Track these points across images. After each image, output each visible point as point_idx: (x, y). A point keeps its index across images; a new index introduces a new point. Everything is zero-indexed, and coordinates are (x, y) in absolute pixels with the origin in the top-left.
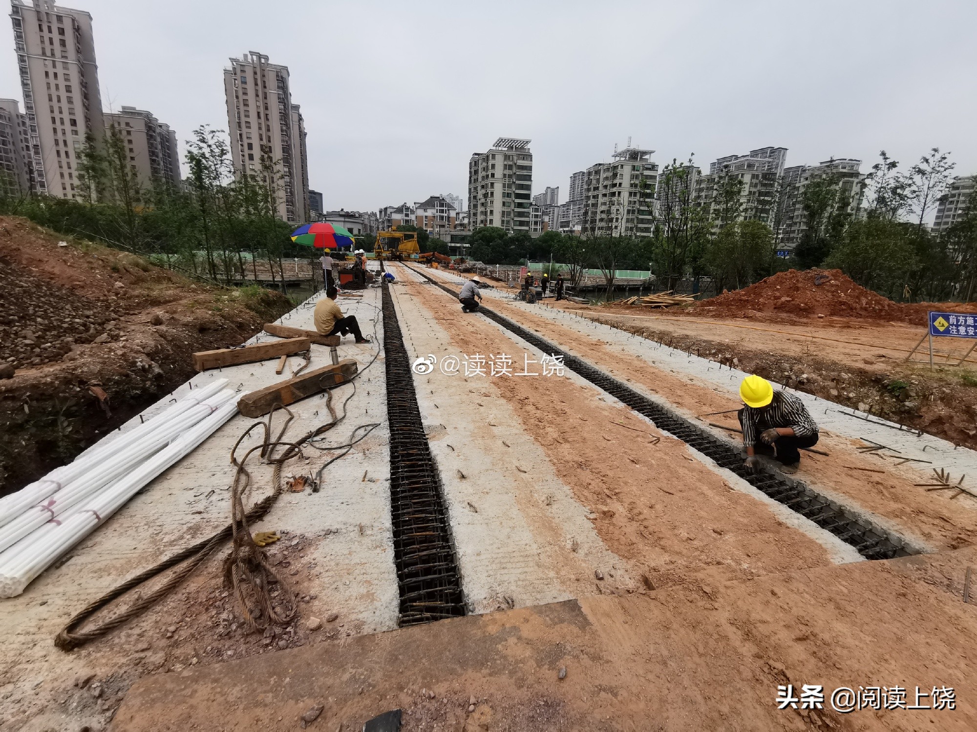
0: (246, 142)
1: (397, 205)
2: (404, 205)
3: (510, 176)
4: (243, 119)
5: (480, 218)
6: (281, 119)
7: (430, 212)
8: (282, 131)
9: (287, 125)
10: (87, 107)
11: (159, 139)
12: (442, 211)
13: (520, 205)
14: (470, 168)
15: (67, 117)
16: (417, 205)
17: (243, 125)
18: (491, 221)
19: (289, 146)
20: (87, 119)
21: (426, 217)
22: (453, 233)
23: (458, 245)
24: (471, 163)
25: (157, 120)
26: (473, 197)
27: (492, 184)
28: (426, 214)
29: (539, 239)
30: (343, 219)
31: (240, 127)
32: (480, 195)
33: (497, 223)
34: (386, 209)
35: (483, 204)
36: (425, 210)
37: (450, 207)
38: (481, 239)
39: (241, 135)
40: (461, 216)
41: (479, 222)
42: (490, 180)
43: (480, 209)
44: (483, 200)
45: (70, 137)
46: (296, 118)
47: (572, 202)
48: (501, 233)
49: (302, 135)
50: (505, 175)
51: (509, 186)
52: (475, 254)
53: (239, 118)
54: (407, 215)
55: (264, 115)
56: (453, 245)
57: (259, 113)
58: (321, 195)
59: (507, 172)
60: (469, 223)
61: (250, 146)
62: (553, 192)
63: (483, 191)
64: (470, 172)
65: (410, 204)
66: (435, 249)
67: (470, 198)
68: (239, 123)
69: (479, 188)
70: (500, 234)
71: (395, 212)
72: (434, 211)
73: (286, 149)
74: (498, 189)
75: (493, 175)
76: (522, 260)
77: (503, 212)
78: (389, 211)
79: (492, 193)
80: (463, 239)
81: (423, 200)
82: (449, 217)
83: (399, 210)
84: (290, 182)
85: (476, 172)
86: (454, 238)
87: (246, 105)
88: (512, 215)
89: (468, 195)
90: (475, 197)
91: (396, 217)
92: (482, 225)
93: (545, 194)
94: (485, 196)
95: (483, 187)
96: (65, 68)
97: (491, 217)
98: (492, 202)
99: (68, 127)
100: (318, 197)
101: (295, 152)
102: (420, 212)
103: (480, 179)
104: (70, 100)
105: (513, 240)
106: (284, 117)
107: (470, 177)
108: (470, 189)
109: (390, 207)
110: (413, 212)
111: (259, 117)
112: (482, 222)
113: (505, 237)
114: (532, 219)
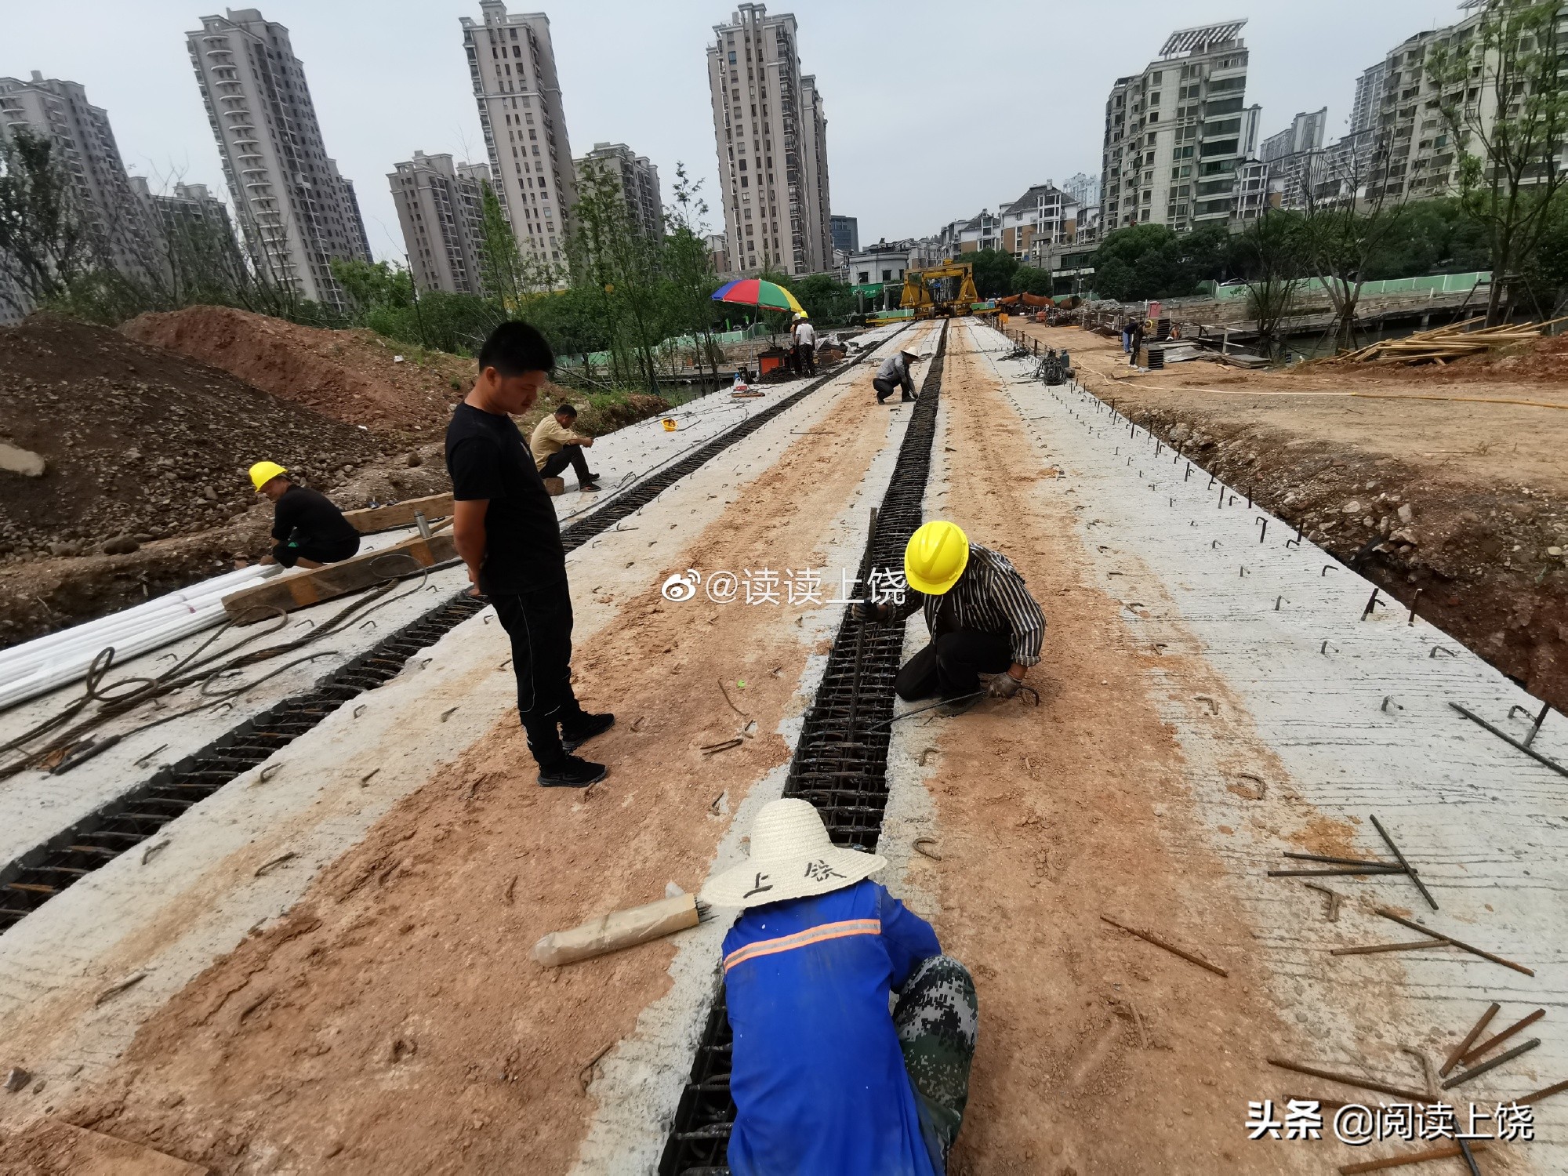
0: (737, 157)
1: (970, 216)
2: (984, 213)
3: (1193, 110)
4: (734, 123)
5: (1123, 211)
6: (784, 108)
7: (1027, 220)
8: (786, 127)
9: (794, 116)
10: (554, 156)
11: (637, 182)
12: (1050, 212)
13: (1214, 168)
14: (1109, 114)
15: (534, 175)
16: (1004, 210)
17: (734, 131)
18: (1146, 214)
19: (797, 150)
20: (556, 173)
21: (1020, 229)
22: (1067, 251)
23: (1073, 272)
24: (1109, 103)
25: (633, 153)
26: (1111, 171)
27: (1152, 136)
28: (1020, 223)
29: (1247, 234)
30: (874, 257)
31: (729, 137)
32: (1126, 165)
33: (1159, 215)
34: (952, 226)
35: (1130, 183)
36: (1019, 216)
37: (1067, 201)
38: (1117, 254)
39: (731, 149)
40: (1090, 214)
41: (1120, 218)
42: (1149, 128)
43: (1125, 193)
44: (1131, 175)
45: (540, 203)
46: (808, 99)
47: (1359, 134)
48: (1160, 235)
49: (820, 125)
50: (1180, 111)
51: (1190, 132)
52: (1102, 286)
53: (728, 122)
54: (987, 232)
55: (760, 110)
56: (1064, 274)
57: (753, 107)
58: (855, 220)
59: (1186, 103)
60: (1102, 224)
61: (743, 165)
62: (1312, 122)
63: (1133, 155)
64: (1108, 122)
65: (994, 211)
66: (1025, 287)
67: (1105, 174)
68: (729, 131)
69: (1126, 149)
70: (1159, 238)
71: (966, 230)
72: (1036, 215)
73: (793, 161)
74: (1166, 143)
75: (1154, 117)
76: (1203, 284)
77: (1173, 191)
78: (957, 229)
79: (1151, 156)
80: (1083, 259)
81: (1015, 198)
82: (1063, 222)
83: (973, 225)
84: (799, 210)
85: (1120, 119)
86: (1066, 261)
87: (736, 99)
88: (1193, 194)
89: (1101, 170)
90: (1115, 172)
91: (968, 237)
92: (1127, 225)
93: (1290, 133)
94: (1137, 164)
95: (1132, 147)
96: (527, 105)
97: (1146, 207)
98: (1149, 175)
99: (537, 189)
100: (850, 226)
101: (808, 159)
102: (1010, 222)
103: (1127, 132)
104: (536, 153)
105: (1190, 245)
106: (790, 102)
107: (1108, 132)
108: (1106, 157)
109: (964, 222)
110: (997, 223)
111: (754, 113)
112: (1126, 219)
113: (1170, 242)
114: (1240, 191)
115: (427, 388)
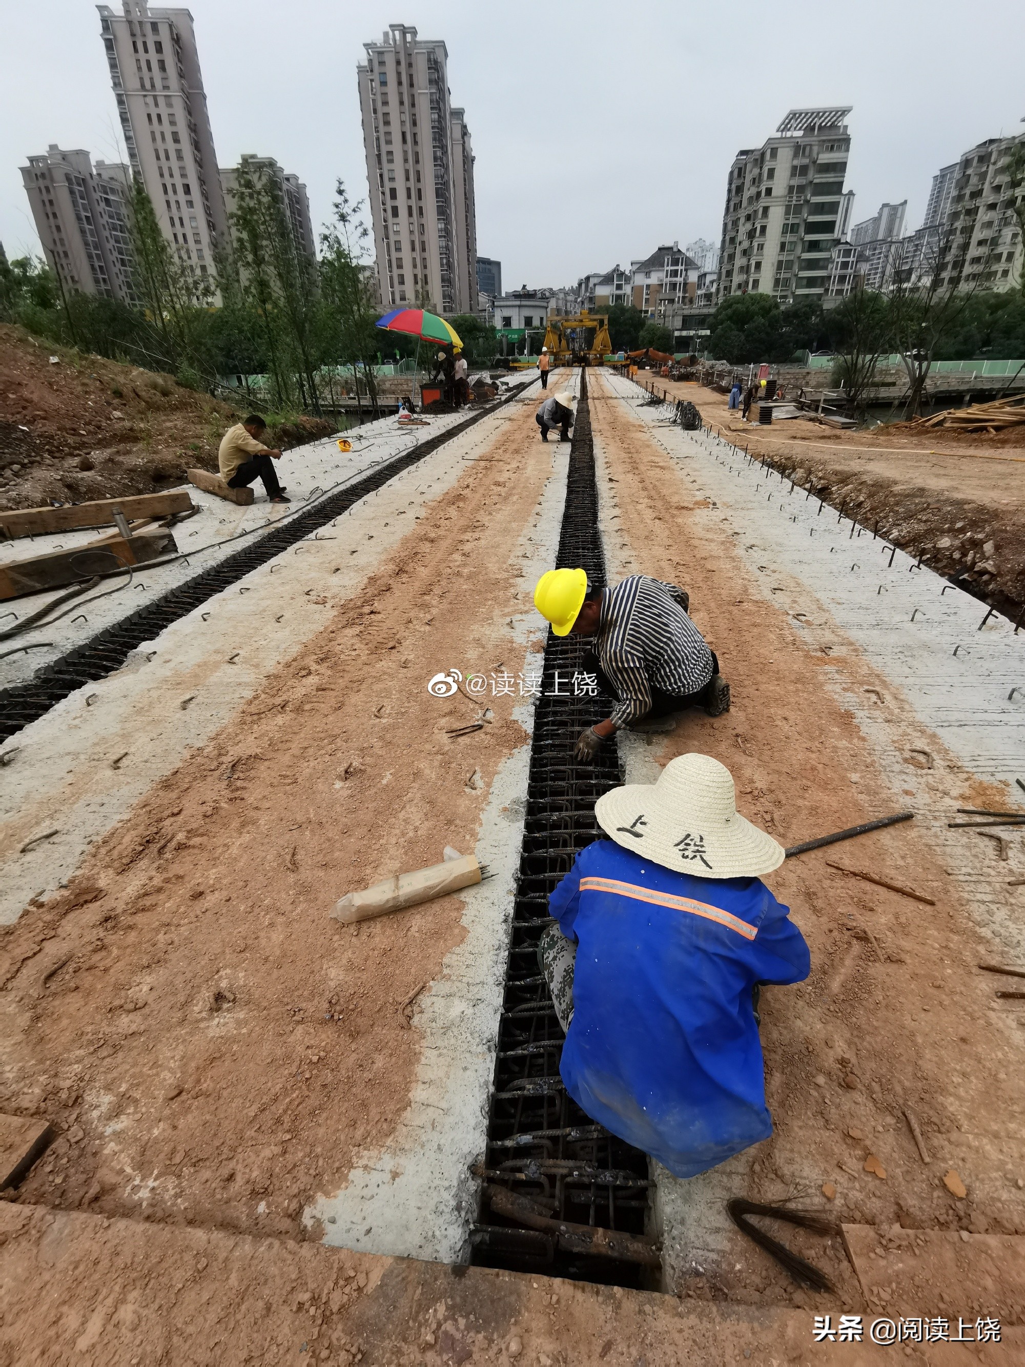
0: (388, 185)
1: (605, 270)
2: (616, 269)
3: (801, 189)
4: (384, 148)
5: (737, 279)
6: (434, 139)
7: (654, 279)
8: (435, 159)
9: (444, 148)
10: (199, 163)
11: (286, 201)
12: (675, 273)
13: (814, 246)
14: (730, 184)
15: (179, 182)
16: (635, 267)
17: (384, 158)
18: (756, 283)
19: (446, 184)
20: (202, 181)
21: (648, 286)
22: (686, 312)
23: (692, 333)
24: (732, 173)
25: (282, 170)
26: (729, 240)
27: (766, 210)
28: (649, 281)
29: (837, 311)
30: (518, 303)
31: (380, 162)
32: (742, 236)
33: (766, 287)
34: (588, 278)
35: (745, 252)
36: (648, 275)
37: (690, 264)
38: (730, 318)
39: (381, 176)
40: (709, 278)
41: (734, 285)
42: (764, 202)
43: (739, 261)
44: (746, 244)
45: (185, 212)
46: (457, 133)
47: (930, 228)
48: (767, 305)
49: (468, 161)
50: (791, 189)
51: (798, 209)
52: (717, 349)
53: (379, 146)
54: (619, 287)
55: (410, 138)
56: (684, 333)
57: (404, 134)
58: (498, 264)
59: (796, 182)
60: (718, 290)
61: (393, 194)
62: (894, 212)
63: (749, 226)
64: (729, 191)
65: (626, 268)
66: (651, 343)
67: (724, 241)
68: (379, 156)
69: (742, 220)
70: (766, 306)
71: (601, 283)
72: (662, 275)
73: (441, 193)
74: (776, 218)
75: (769, 191)
76: (799, 353)
77: (780, 263)
78: (593, 281)
79: (763, 229)
80: (700, 321)
81: (645, 256)
82: (685, 284)
83: (607, 279)
84: (447, 247)
85: (739, 189)
86: (688, 322)
87: (387, 123)
88: (796, 268)
89: (720, 238)
90: (732, 240)
91: (603, 291)
92: (739, 293)
93: (876, 220)
94: (751, 235)
95: (748, 218)
96: (169, 105)
97: (756, 276)
98: (761, 247)
99: (182, 197)
100: (494, 271)
101: (455, 194)
102: (640, 280)
103: (745, 203)
104: (180, 158)
105: (791, 316)
106: (439, 133)
107: (729, 201)
108: (725, 225)
109: (596, 276)
110: (628, 279)
111: (404, 141)
112: (739, 286)
113: (774, 312)
114: (835, 271)
115: (86, 392)
